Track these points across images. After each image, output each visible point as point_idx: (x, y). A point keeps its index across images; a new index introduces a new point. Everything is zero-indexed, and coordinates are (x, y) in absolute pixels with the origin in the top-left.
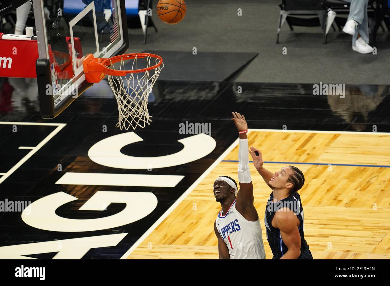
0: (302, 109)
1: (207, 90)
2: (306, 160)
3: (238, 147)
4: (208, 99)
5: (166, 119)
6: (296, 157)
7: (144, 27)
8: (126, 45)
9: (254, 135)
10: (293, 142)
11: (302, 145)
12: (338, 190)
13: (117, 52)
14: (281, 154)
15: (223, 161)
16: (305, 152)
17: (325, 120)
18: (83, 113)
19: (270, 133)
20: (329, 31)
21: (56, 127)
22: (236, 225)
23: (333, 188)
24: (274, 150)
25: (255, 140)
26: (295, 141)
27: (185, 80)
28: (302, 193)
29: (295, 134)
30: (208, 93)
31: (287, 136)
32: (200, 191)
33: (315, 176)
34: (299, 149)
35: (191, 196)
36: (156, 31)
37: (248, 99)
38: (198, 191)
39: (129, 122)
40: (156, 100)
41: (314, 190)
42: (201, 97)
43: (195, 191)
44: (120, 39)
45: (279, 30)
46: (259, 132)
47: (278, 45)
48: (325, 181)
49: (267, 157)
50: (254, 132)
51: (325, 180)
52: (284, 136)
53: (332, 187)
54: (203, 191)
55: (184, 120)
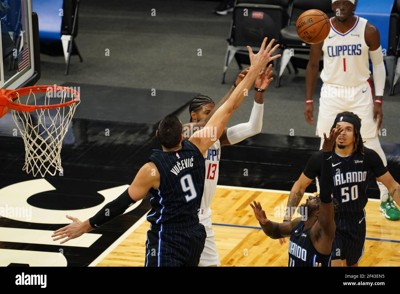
0: (247, 162)
1: (137, 134)
2: (247, 222)
5: (86, 165)
6: (236, 218)
7: (66, 54)
8: (37, 76)
10: (233, 201)
11: (243, 204)
12: (282, 260)
13: (26, 83)
14: (218, 215)
16: (247, 213)
17: (273, 177)
20: (283, 73)
22: (358, 50)
23: (277, 258)
26: (236, 199)
27: (112, 120)
28: (239, 262)
29: (237, 191)
30: (138, 137)
31: (227, 193)
32: (119, 254)
33: (255, 242)
34: (240, 210)
35: (109, 259)
36: (81, 60)
38: (116, 254)
39: (38, 167)
40: (75, 142)
41: (253, 259)
42: (129, 141)
43: (113, 253)
44: (30, 68)
45: (226, 68)
47: (224, 85)
48: (267, 249)
51: (268, 247)
52: (223, 194)
53: (275, 257)
54: (122, 254)
55: (107, 167)
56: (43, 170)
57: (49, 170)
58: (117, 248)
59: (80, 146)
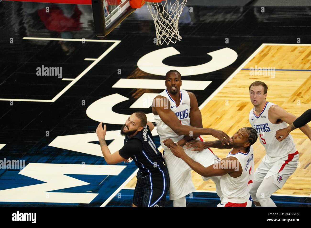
1: (232, 13)
3: (255, 58)
4: (233, 20)
5: (199, 37)
6: (302, 65)
9: (268, 48)
10: (300, 54)
14: (290, 63)
15: (243, 69)
16: (309, 61)
18: (134, 32)
19: (281, 47)
21: (113, 43)
24: (284, 60)
25: (269, 52)
26: (301, 52)
27: (215, 5)
30: (233, 15)
31: (296, 49)
32: (224, 93)
34: (304, 59)
35: (217, 97)
37: (265, 20)
38: (222, 93)
39: (163, 39)
40: (191, 22)
42: (226, 19)
43: (220, 93)
46: (272, 46)
49: (278, 65)
50: (268, 46)
52: (292, 49)
54: (226, 93)
55: (213, 37)
56: (167, 40)
57: (171, 40)
58: (222, 89)
59: (194, 24)
